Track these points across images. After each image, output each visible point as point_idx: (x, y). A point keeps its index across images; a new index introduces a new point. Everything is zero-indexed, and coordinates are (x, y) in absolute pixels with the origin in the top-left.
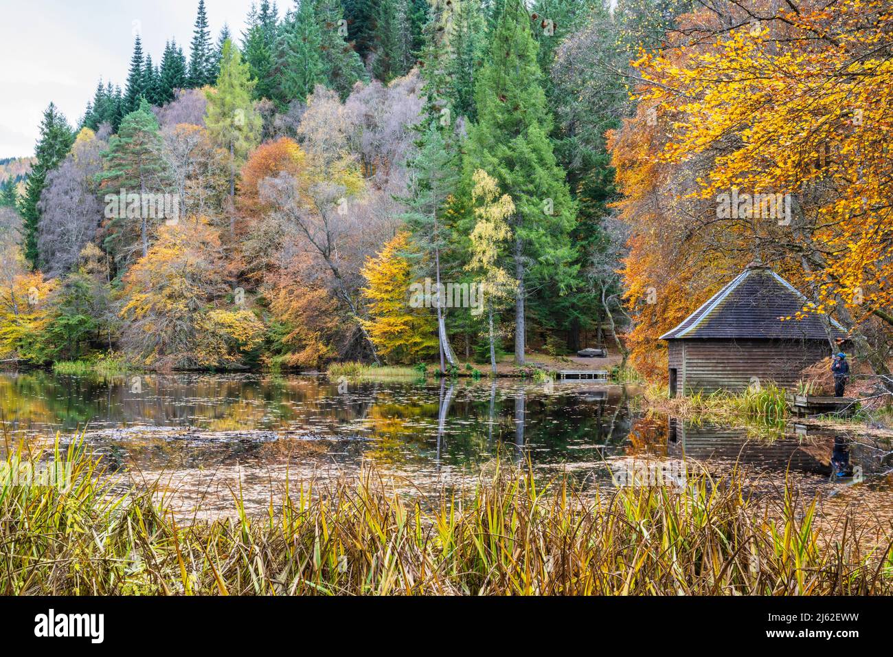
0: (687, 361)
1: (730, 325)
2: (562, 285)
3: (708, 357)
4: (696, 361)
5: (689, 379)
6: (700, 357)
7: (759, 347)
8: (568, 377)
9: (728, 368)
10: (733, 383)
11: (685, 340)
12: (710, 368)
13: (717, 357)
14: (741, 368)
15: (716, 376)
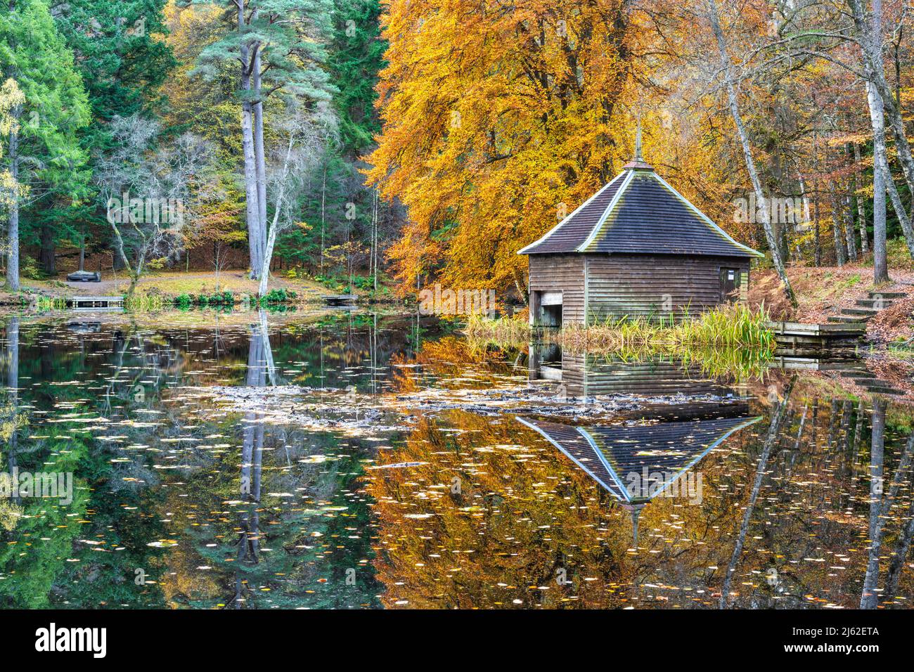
0: (589, 281)
1: (630, 237)
2: (75, 194)
3: (611, 276)
4: (598, 281)
5: (592, 303)
6: (603, 276)
7: (661, 265)
8: (81, 304)
9: (631, 290)
10: (636, 308)
11: (588, 255)
12: (613, 290)
13: (619, 276)
14: (644, 290)
15: (617, 300)
